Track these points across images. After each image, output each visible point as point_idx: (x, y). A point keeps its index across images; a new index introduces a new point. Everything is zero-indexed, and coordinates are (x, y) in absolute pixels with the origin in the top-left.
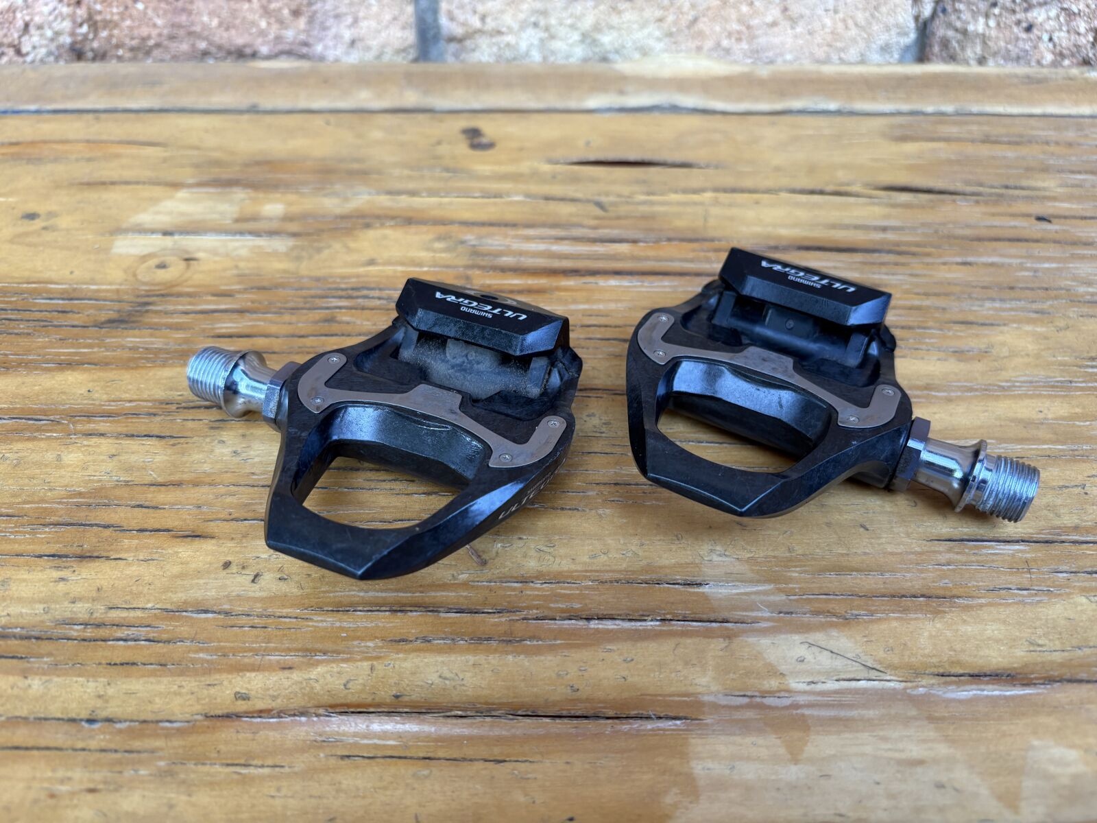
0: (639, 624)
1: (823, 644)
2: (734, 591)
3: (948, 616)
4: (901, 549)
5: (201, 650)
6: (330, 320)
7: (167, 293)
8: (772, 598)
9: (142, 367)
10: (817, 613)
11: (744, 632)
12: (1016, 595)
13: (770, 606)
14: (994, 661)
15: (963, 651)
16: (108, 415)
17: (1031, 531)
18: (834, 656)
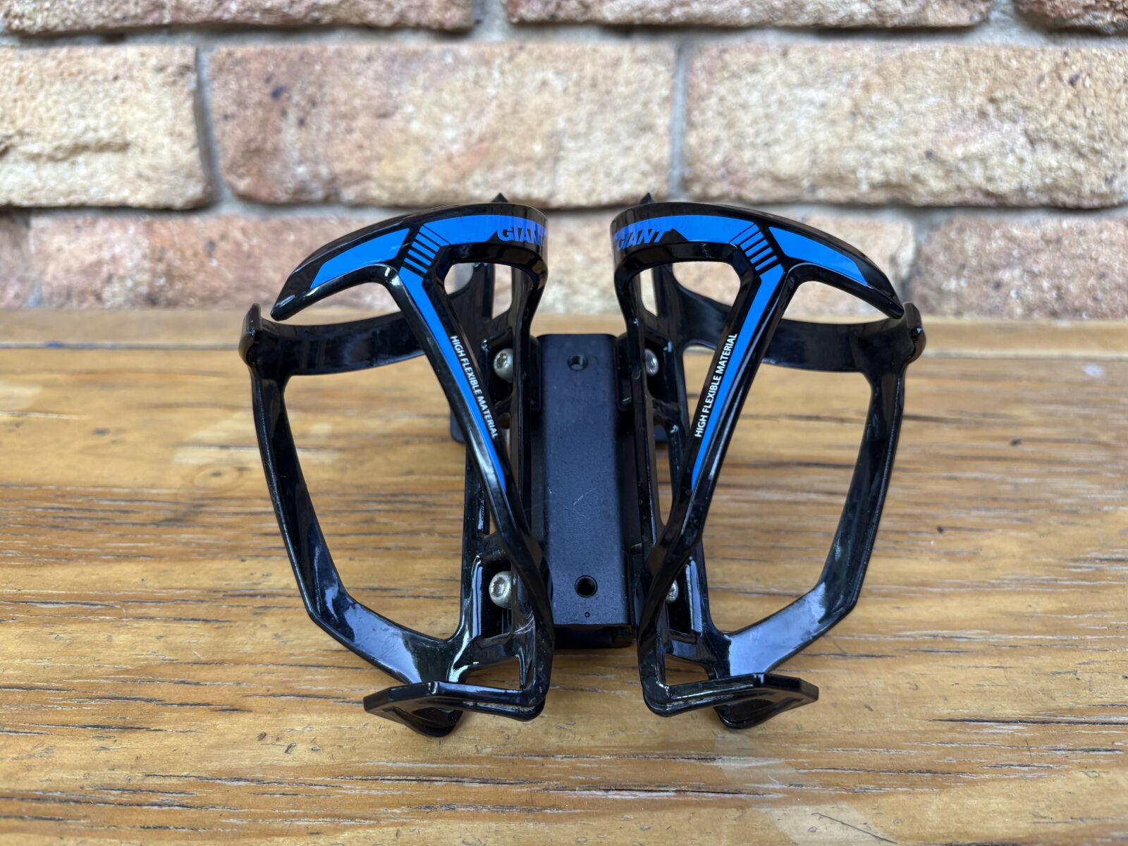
0: (655, 794)
1: (834, 816)
2: (746, 765)
3: (954, 791)
4: (906, 727)
5: (232, 816)
6: (370, 521)
7: (220, 497)
8: (782, 772)
9: (193, 560)
10: (826, 785)
11: (757, 803)
12: (1018, 771)
13: (781, 779)
14: (1000, 832)
15: (970, 823)
16: (159, 601)
17: (1028, 713)
18: (845, 827)
